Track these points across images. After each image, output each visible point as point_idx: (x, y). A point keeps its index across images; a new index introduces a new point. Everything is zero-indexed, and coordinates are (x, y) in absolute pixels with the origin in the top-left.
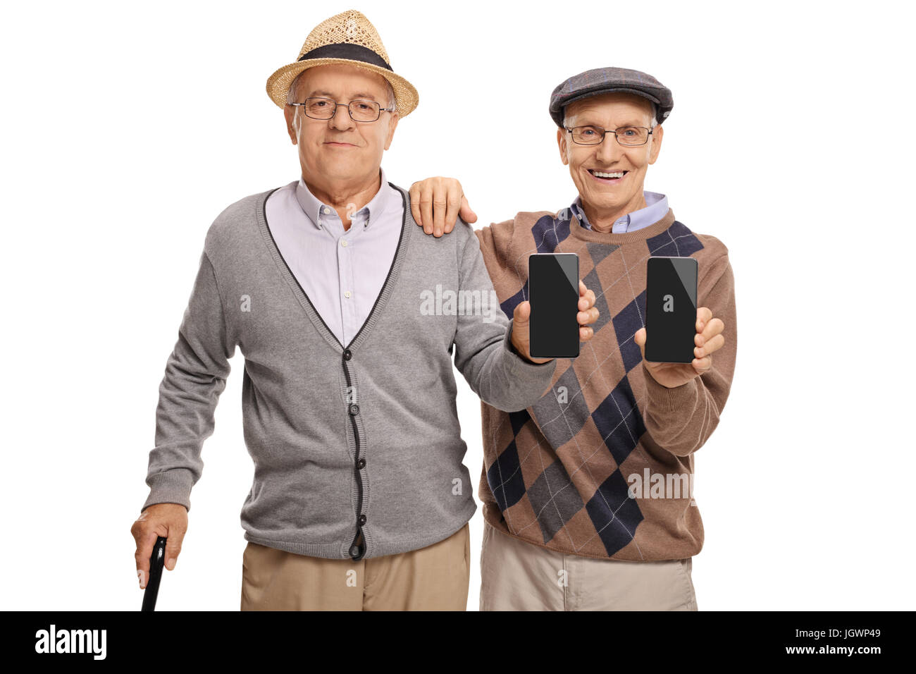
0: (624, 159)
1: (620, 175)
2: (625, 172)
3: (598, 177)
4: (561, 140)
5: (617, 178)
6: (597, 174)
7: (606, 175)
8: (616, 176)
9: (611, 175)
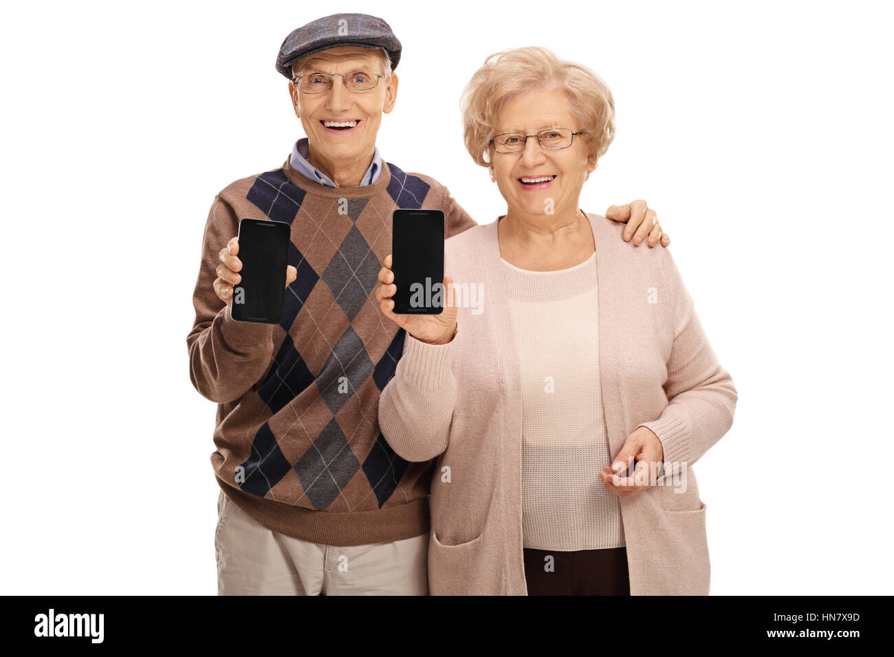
0: (354, 107)
1: (351, 125)
2: (358, 121)
3: (330, 127)
4: (294, 93)
5: (349, 128)
6: (328, 124)
7: (337, 125)
8: (348, 125)
9: (343, 125)
